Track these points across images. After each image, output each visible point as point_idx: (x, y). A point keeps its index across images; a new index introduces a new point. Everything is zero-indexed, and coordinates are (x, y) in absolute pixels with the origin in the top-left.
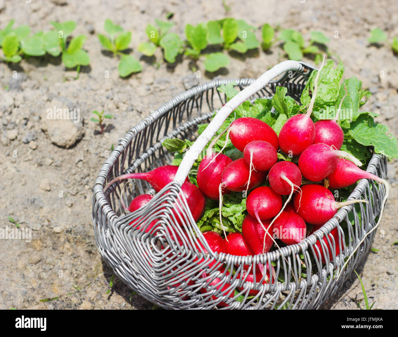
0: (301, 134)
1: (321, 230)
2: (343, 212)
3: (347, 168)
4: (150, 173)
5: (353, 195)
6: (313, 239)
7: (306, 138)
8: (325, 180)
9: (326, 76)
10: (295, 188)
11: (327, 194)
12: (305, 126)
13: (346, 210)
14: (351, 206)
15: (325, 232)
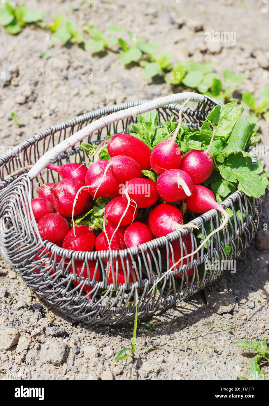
0: (163, 158)
1: (146, 244)
2: (176, 233)
3: (203, 196)
4: (60, 167)
5: (195, 221)
6: (134, 249)
7: (167, 162)
8: (184, 203)
9: (228, 113)
10: (131, 203)
11: (173, 215)
12: (167, 151)
13: (180, 231)
14: (187, 230)
15: (149, 246)
